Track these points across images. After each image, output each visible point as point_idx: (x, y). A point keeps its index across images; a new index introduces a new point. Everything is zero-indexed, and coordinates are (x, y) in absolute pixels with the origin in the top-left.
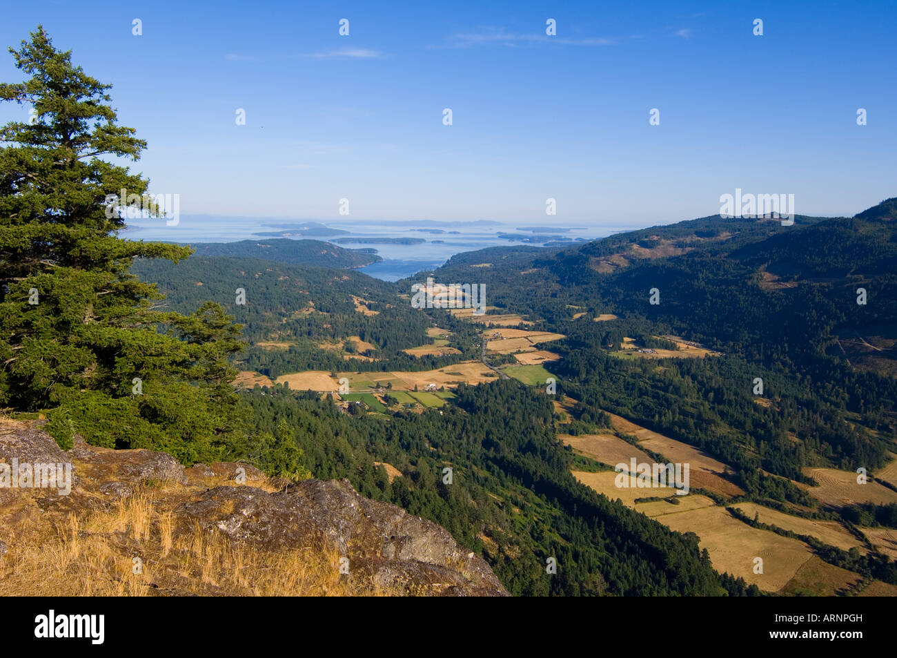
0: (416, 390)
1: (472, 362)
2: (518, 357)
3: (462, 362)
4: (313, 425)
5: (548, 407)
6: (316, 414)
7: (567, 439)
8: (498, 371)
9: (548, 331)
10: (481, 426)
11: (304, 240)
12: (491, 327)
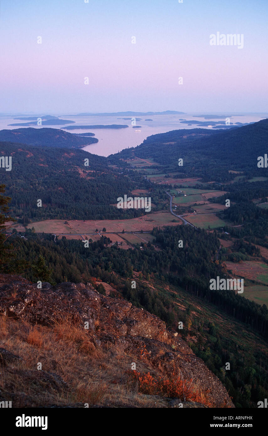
0: (123, 232)
1: (163, 212)
2: (194, 208)
3: (155, 212)
4: (53, 258)
5: (216, 244)
6: (56, 250)
7: (229, 265)
8: (181, 218)
9: (215, 190)
10: (170, 258)
11: (43, 128)
12: (176, 187)
